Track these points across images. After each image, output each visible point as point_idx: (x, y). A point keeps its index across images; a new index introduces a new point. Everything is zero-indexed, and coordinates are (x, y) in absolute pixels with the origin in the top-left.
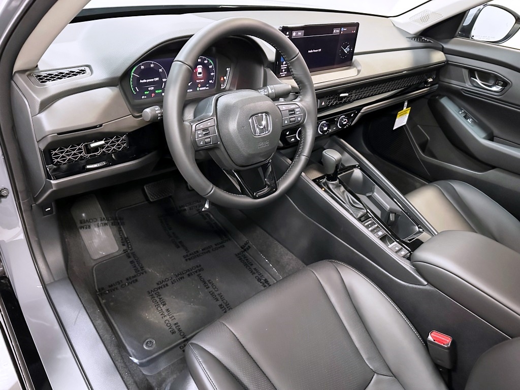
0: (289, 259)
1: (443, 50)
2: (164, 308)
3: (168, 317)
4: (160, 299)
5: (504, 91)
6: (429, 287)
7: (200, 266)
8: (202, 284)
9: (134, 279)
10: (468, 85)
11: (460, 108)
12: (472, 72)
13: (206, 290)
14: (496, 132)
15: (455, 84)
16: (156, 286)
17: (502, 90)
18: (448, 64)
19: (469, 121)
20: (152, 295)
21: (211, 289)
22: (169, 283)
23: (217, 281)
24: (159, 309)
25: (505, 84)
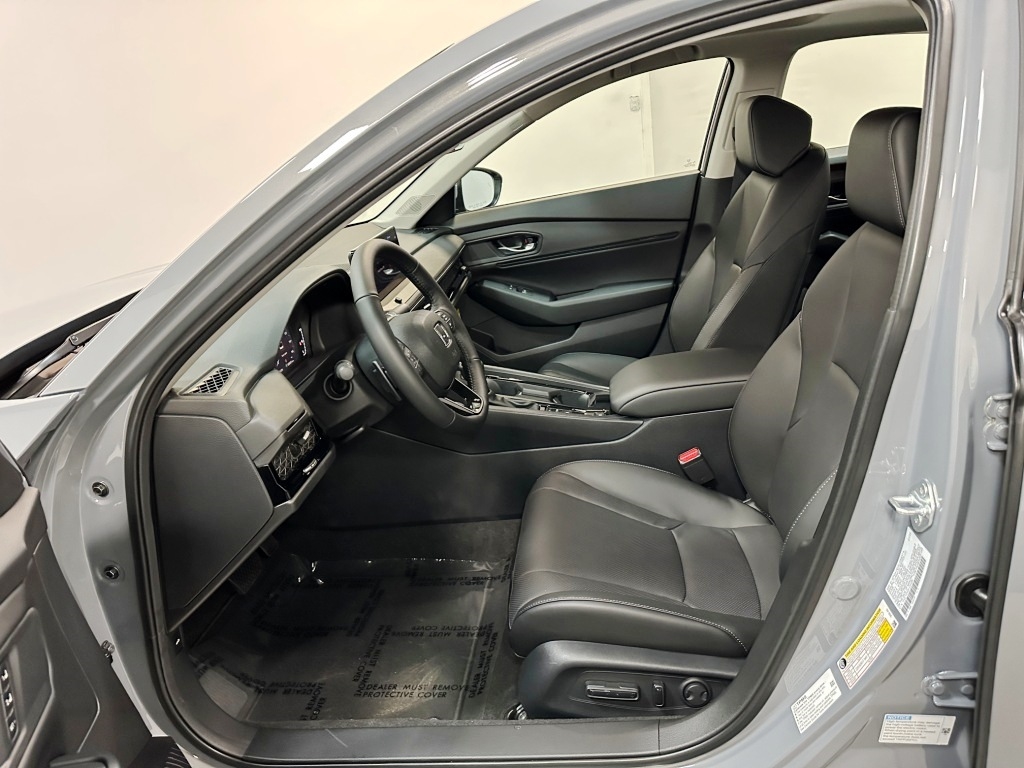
0: (484, 532)
1: (453, 232)
2: (398, 689)
3: (417, 691)
4: (381, 687)
5: (539, 246)
6: (647, 423)
7: (383, 626)
8: (411, 637)
9: (318, 700)
10: (500, 258)
11: (507, 284)
12: (495, 242)
13: (423, 637)
14: (555, 290)
15: (487, 261)
16: (357, 684)
17: (536, 246)
18: (467, 245)
19: (525, 292)
20: (365, 694)
21: (427, 633)
22: (368, 668)
23: (423, 622)
24: (393, 695)
25: (535, 239)
